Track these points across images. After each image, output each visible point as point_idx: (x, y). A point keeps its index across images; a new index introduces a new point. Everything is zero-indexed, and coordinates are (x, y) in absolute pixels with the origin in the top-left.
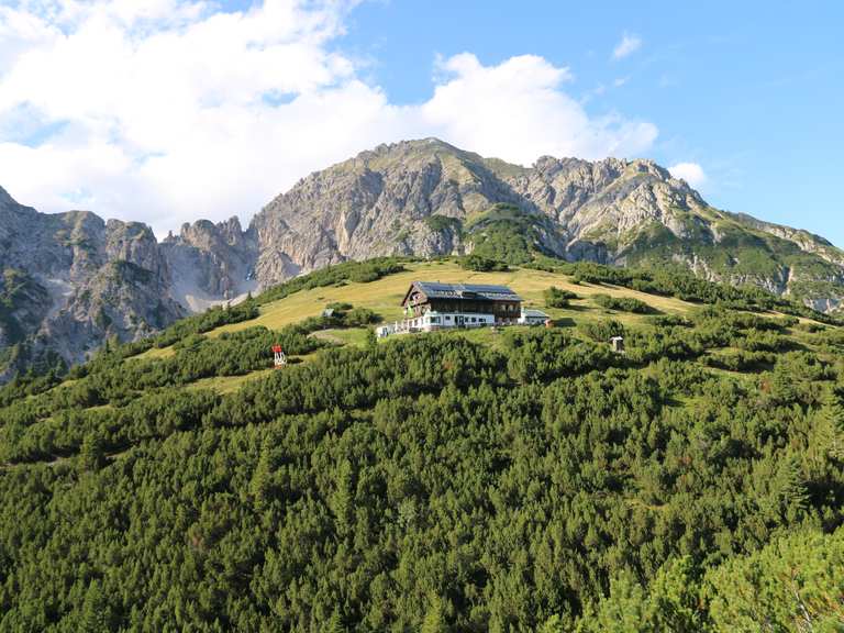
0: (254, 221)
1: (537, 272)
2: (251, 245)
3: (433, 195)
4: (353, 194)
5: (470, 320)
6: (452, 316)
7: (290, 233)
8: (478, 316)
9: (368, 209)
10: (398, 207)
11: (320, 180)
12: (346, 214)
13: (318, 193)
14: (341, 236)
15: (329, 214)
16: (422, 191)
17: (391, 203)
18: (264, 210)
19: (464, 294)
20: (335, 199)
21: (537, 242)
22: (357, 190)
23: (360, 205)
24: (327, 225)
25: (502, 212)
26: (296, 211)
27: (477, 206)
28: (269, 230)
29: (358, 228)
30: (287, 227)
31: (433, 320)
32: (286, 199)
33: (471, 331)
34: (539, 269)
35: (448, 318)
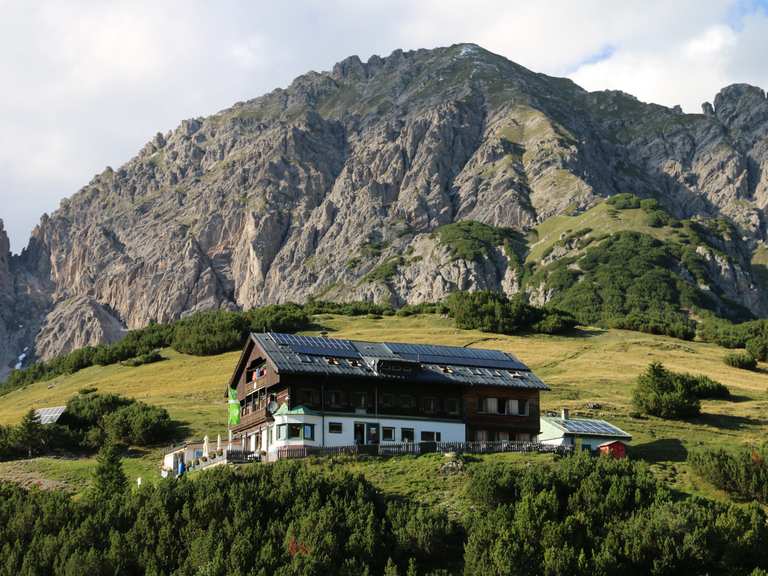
0: (41, 230)
1: (650, 338)
2: (32, 288)
3: (462, 176)
4: (276, 171)
5: (398, 434)
6: (348, 423)
7: (126, 259)
8: (419, 427)
9: (310, 206)
10: (378, 203)
11: (201, 138)
12: (257, 218)
13: (198, 169)
14: (244, 268)
15: (217, 217)
16: (437, 165)
17: (363, 193)
18: (66, 206)
19: (383, 365)
20: (233, 180)
21: (704, 287)
22: (285, 161)
23: (293, 197)
24: (211, 243)
25: (622, 215)
26: (143, 210)
27: (565, 202)
28: (77, 250)
29: (286, 250)
30: (118, 246)
31: (293, 431)
32: (120, 180)
33: (392, 462)
34: (656, 331)
35: (336, 428)
